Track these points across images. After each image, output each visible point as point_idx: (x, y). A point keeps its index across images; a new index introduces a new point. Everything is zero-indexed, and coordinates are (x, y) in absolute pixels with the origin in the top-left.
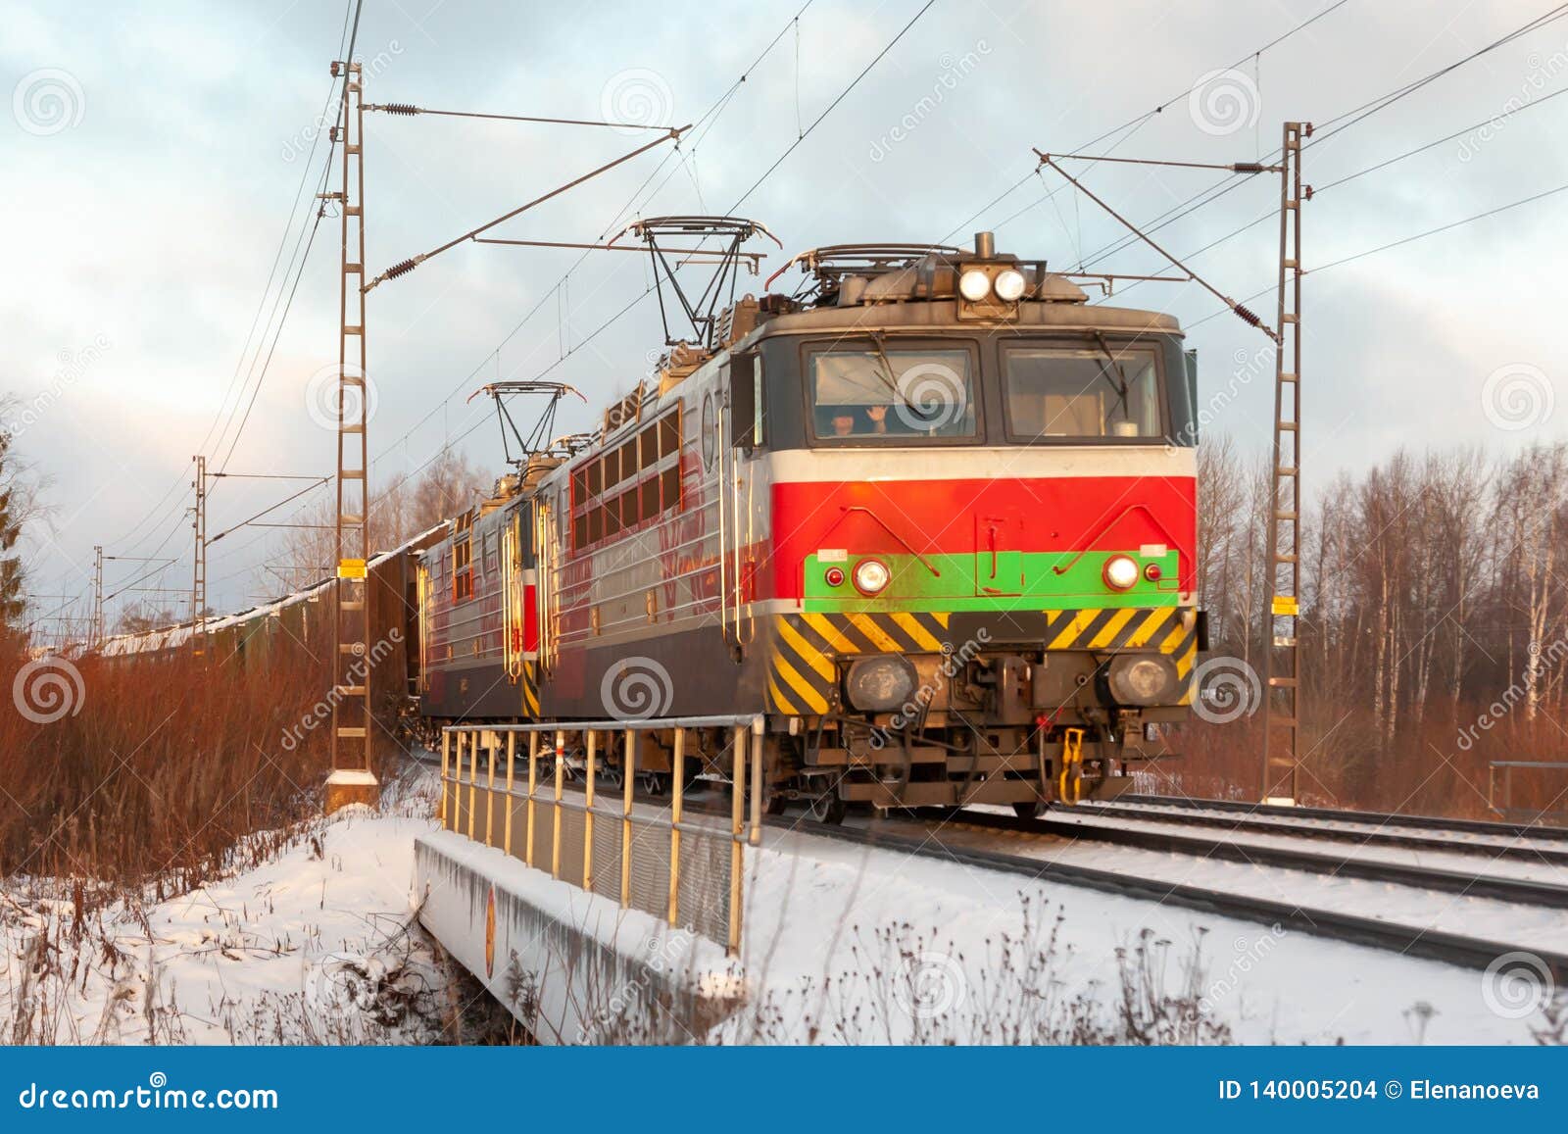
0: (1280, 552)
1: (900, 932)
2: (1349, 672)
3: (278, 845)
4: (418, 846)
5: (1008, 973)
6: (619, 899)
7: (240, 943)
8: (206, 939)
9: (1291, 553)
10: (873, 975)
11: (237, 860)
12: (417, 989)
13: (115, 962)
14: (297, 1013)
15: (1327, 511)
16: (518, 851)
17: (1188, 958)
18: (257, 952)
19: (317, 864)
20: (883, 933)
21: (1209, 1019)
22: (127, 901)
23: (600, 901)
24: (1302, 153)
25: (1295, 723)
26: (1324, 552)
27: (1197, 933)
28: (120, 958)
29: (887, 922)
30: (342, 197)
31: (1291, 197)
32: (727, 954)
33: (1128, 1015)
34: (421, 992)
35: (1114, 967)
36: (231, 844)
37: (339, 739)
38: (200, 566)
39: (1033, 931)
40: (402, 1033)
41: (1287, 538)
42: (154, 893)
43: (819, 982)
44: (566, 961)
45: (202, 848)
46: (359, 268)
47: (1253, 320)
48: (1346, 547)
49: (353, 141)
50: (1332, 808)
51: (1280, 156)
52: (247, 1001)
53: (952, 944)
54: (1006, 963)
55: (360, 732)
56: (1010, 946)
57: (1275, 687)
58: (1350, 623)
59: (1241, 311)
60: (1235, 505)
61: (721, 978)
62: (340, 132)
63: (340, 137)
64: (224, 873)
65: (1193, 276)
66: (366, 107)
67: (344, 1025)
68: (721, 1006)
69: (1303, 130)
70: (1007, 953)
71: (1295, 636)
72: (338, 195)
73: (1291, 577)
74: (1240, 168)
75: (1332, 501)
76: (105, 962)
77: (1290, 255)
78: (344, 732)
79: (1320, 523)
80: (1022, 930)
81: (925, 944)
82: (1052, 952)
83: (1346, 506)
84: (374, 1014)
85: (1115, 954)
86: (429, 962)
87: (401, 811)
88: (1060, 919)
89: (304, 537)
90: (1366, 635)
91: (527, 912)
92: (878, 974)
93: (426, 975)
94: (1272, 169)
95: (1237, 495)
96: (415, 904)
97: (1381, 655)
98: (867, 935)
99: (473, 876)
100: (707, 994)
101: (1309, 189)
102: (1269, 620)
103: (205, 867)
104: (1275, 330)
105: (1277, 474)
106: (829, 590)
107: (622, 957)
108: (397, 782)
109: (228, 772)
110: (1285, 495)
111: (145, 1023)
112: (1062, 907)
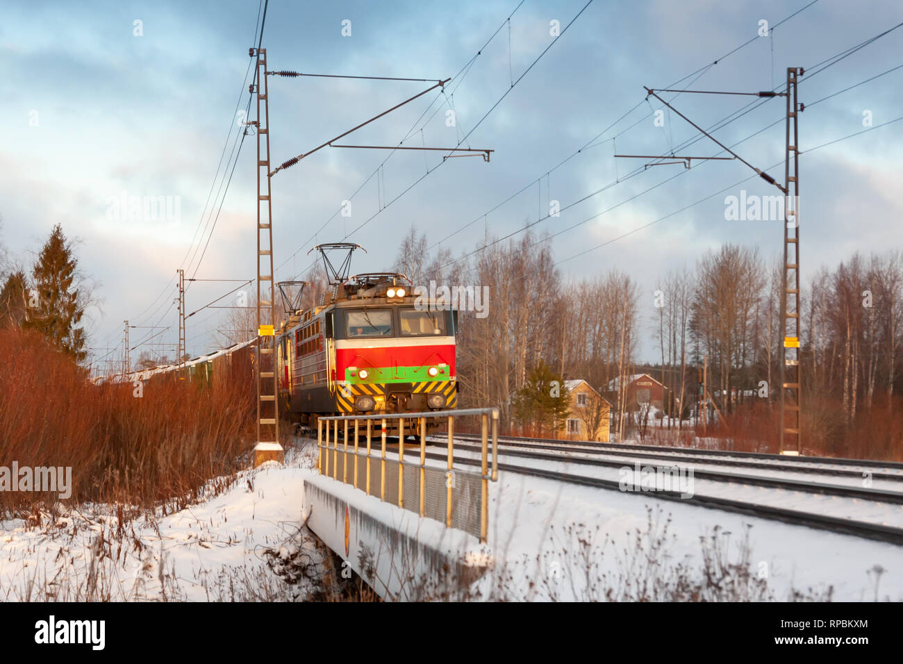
0: (788, 312)
1: (578, 529)
2: (828, 380)
3: (228, 484)
4: (306, 484)
5: (639, 551)
6: (418, 512)
7: (209, 539)
8: (190, 537)
9: (794, 313)
10: (563, 553)
11: (206, 493)
12: (307, 563)
13: (141, 550)
14: (242, 576)
15: (815, 289)
16: (362, 486)
17: (741, 542)
18: (218, 544)
19: (250, 494)
20: (568, 529)
21: (754, 576)
22: (146, 517)
23: (408, 513)
24: (798, 85)
25: (799, 409)
26: (813, 311)
27: (746, 527)
28: (143, 548)
29: (569, 523)
30: (257, 124)
31: (792, 110)
32: (480, 542)
33: (708, 574)
34: (309, 565)
35: (698, 548)
36: (203, 484)
37: (261, 425)
38: (182, 330)
39: (654, 528)
40: (299, 588)
41: (792, 303)
42: (161, 511)
43: (533, 556)
44: (390, 547)
45: (186, 487)
46: (267, 163)
47: (771, 181)
48: (826, 308)
49: (262, 92)
50: (820, 456)
51: (785, 87)
52: (215, 571)
53: (607, 535)
54: (639, 546)
55: (272, 421)
56: (641, 536)
57: (786, 389)
58: (829, 351)
59: (764, 176)
60: (761, 286)
61: (477, 555)
62: (255, 87)
63: (255, 90)
64: (199, 500)
65: (736, 156)
66: (269, 73)
67: (268, 583)
68: (478, 571)
69: (799, 72)
70: (639, 539)
71: (798, 359)
72: (254, 123)
73: (795, 327)
74: (762, 94)
75: (817, 283)
76: (135, 550)
77: (792, 143)
78: (263, 421)
79: (810, 295)
80: (647, 527)
81: (593, 534)
82: (664, 539)
83: (826, 285)
84: (283, 577)
85: (699, 540)
86: (313, 548)
87: (296, 465)
88: (669, 520)
89: (239, 314)
90: (838, 359)
91: (367, 520)
92: (566, 552)
93: (312, 555)
94: (781, 94)
95: (763, 280)
96: (305, 516)
97: (847, 369)
98: (558, 531)
99: (337, 500)
100: (470, 564)
101: (802, 105)
102: (782, 351)
103: (188, 497)
104: (784, 186)
105: (786, 267)
106: (352, 378)
107: (421, 544)
108: (293, 449)
109: (200, 445)
110: (791, 279)
111: (159, 583)
112: (670, 514)
